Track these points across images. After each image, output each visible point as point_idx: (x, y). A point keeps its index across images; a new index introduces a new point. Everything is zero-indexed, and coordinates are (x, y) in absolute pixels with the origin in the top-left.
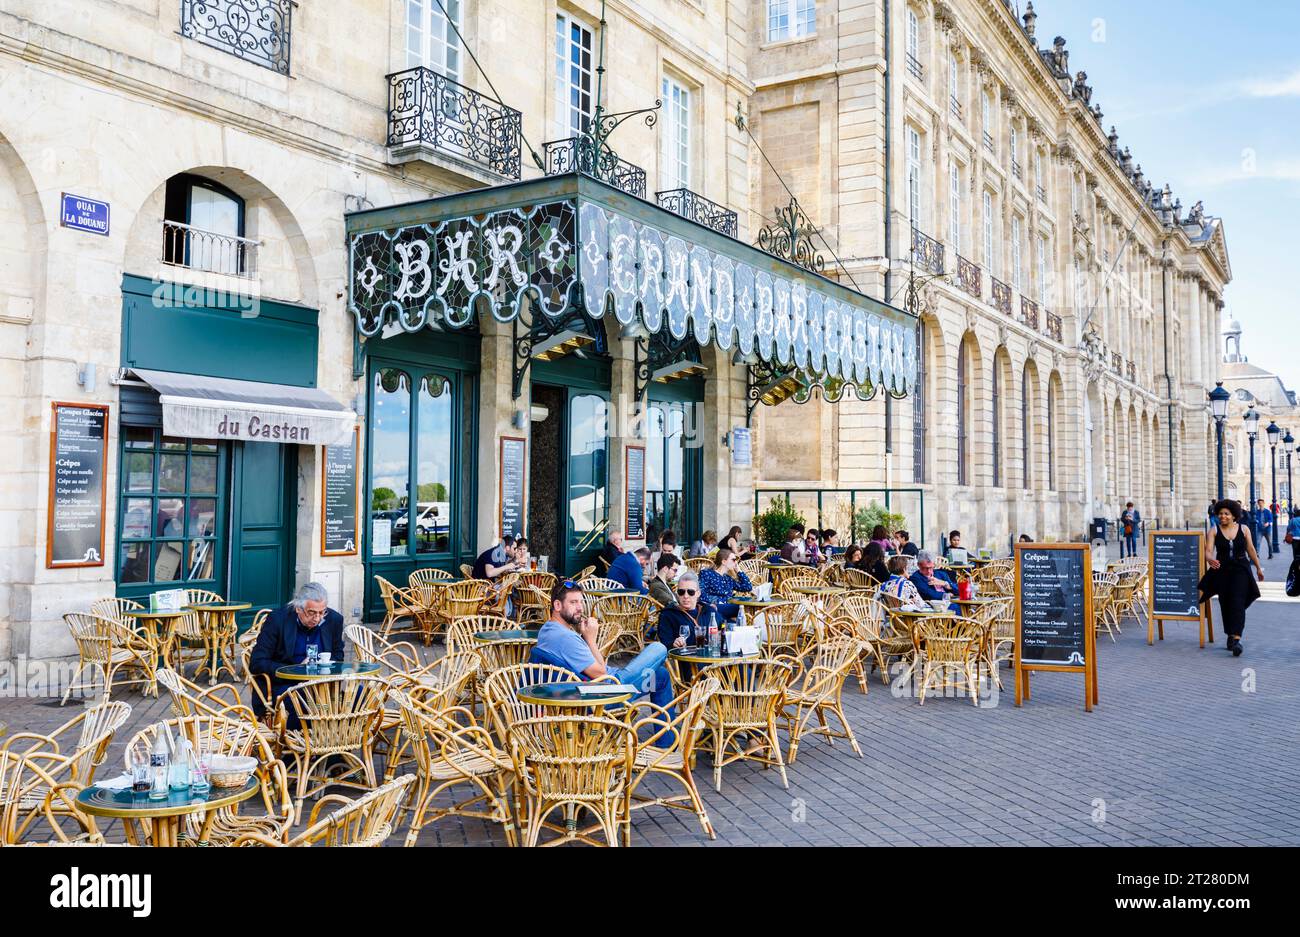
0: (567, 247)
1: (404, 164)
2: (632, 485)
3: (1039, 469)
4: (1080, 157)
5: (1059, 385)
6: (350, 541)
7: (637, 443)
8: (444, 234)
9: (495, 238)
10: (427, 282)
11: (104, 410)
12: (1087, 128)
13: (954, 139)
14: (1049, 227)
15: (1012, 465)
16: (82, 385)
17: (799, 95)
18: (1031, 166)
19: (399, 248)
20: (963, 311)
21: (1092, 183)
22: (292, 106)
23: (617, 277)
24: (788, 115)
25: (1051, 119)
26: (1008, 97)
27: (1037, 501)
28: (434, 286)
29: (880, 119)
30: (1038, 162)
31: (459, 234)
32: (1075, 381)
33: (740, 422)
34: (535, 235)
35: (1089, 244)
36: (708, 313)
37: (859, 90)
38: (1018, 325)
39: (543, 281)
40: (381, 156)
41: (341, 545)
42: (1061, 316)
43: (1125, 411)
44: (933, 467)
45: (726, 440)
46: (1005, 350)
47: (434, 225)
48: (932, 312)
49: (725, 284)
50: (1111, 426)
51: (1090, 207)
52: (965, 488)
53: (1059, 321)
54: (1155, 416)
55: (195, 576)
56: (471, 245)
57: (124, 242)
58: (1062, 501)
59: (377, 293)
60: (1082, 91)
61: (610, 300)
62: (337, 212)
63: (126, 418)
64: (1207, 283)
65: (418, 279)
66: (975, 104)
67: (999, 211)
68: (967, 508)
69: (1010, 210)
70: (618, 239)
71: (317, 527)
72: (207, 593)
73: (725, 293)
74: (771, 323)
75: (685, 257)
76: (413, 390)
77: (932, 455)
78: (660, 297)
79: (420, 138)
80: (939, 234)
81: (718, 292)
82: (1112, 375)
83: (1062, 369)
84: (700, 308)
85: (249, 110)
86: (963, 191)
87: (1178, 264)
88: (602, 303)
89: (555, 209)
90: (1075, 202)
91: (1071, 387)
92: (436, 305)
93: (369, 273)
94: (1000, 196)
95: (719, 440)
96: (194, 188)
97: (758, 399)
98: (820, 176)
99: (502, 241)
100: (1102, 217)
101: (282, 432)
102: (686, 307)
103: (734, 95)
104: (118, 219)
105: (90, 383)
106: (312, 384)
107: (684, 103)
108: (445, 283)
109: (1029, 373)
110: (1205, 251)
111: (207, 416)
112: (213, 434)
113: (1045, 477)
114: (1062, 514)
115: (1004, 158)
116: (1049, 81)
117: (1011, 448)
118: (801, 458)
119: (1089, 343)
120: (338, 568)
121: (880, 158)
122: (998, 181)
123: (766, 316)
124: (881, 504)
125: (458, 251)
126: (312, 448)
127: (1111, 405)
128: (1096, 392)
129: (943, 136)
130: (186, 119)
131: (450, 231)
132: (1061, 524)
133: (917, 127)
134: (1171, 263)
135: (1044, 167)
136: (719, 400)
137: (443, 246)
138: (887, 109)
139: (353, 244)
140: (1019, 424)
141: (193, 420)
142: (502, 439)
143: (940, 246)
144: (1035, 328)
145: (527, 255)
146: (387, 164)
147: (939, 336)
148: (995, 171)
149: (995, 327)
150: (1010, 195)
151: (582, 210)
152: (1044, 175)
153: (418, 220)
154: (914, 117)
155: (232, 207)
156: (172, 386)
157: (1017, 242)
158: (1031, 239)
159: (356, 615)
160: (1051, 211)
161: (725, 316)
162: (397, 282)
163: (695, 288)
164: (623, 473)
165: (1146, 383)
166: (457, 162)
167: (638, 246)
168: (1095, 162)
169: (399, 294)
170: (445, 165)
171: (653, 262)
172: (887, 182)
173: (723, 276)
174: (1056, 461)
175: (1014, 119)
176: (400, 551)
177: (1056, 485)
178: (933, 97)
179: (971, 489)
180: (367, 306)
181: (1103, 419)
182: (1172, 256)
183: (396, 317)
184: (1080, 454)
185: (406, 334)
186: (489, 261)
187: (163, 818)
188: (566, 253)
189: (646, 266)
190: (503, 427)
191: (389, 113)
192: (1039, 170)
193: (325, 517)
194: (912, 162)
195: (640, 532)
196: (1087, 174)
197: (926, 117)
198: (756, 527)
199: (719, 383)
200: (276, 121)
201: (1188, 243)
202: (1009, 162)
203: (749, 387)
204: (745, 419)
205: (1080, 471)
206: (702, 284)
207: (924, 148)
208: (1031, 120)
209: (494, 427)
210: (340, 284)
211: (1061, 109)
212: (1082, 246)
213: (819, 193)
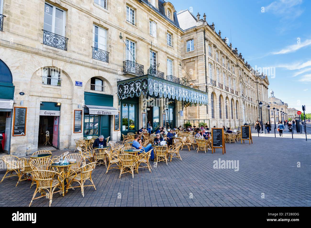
0: (147, 85)
1: (126, 74)
2: (163, 120)
3: (235, 116)
4: (240, 66)
5: (238, 102)
6: (118, 129)
7: (164, 113)
8: (130, 84)
9: (137, 84)
10: (128, 91)
11: (82, 111)
12: (241, 62)
13: (218, 65)
14: (235, 77)
15: (230, 115)
16: (78, 107)
17: (192, 60)
18: (232, 68)
19: (124, 86)
20: (220, 91)
21: (243, 70)
22: (109, 67)
23: (155, 89)
24: (190, 63)
25: (235, 61)
26: (227, 58)
27: (235, 121)
28: (129, 91)
29: (204, 63)
30: (233, 67)
31: (132, 84)
32: (241, 102)
33: (181, 110)
34: (142, 84)
35: (242, 80)
36: (170, 94)
37: (201, 59)
38: (230, 93)
39: (143, 90)
40: (122, 73)
41: (117, 129)
42: (238, 91)
43: (251, 106)
44: (215, 116)
45: (179, 113)
46: (228, 97)
47: (129, 83)
48: (214, 92)
49: (173, 89)
50: (248, 109)
51: (243, 74)
52: (221, 119)
53: (237, 92)
54: (256, 107)
55: (95, 134)
56: (134, 85)
57: (84, 87)
58: (239, 121)
59: (121, 93)
60: (240, 56)
61: (154, 92)
62: (116, 81)
63: (85, 112)
64: (265, 85)
65: (127, 91)
66: (221, 59)
67: (226, 76)
68: (221, 122)
69: (228, 75)
70: (155, 84)
71: (113, 127)
72: (96, 136)
73: (173, 91)
74: (182, 95)
75: (166, 86)
76: (128, 106)
77: (215, 114)
78: (162, 92)
79: (128, 70)
80: (215, 80)
81: (172, 91)
82: (248, 100)
83: (238, 100)
84: (169, 93)
85: (102, 68)
86: (219, 73)
87: (259, 82)
88: (152, 93)
89: (145, 80)
90: (240, 73)
91: (240, 102)
92: (129, 94)
93: (120, 90)
94: (226, 73)
95: (178, 113)
96: (96, 79)
97: (184, 106)
98: (195, 72)
99: (138, 85)
100: (245, 75)
101: (107, 113)
102: (167, 93)
103: (179, 61)
104: (84, 84)
105: (79, 107)
106: (112, 106)
107: (171, 62)
108: (130, 91)
109: (232, 101)
110: (264, 80)
111: (96, 111)
112: (97, 114)
113: (236, 117)
114: (239, 123)
115: (227, 67)
116: (234, 55)
117: (229, 113)
118: (194, 115)
119: (243, 95)
120: (117, 133)
121: (204, 68)
122: (226, 71)
123: (181, 94)
124: (203, 122)
125: (132, 86)
126: (113, 115)
127: (248, 105)
128: (245, 103)
129: (215, 65)
130: (93, 70)
131: (131, 84)
132: (239, 125)
133: (211, 63)
134: (258, 82)
135: (234, 68)
136: (178, 106)
137: (130, 86)
138: (205, 61)
139: (118, 86)
140: (231, 109)
141: (94, 112)
142: (142, 113)
143: (215, 82)
144: (233, 93)
145: (141, 87)
146: (123, 74)
147: (216, 95)
148: (225, 69)
149: (226, 94)
150: (228, 73)
151: (149, 80)
152: (234, 69)
153: (127, 82)
154: (210, 62)
155: (101, 82)
156: (91, 107)
157: (229, 80)
158: (232, 80)
159: (119, 139)
160: (236, 75)
161: (174, 94)
162: (124, 91)
163: (168, 90)
164: (162, 118)
165: (254, 102)
166: (133, 73)
167: (158, 84)
168: (243, 67)
169: (124, 93)
170: (132, 74)
171: (161, 87)
172: (206, 72)
173: (173, 88)
174: (238, 114)
175: (228, 61)
176: (127, 130)
177: (238, 118)
178: (213, 59)
179: (222, 119)
180: (120, 95)
181: (246, 108)
182: (258, 81)
183: (124, 96)
184: (242, 113)
185: (125, 99)
186: (136, 88)
187: (62, 167)
188: (147, 86)
189: (160, 87)
190: (142, 111)
191: (124, 67)
192: (233, 69)
193: (115, 125)
194: (210, 69)
195: (165, 127)
196: (242, 69)
197: (212, 62)
198: (184, 126)
199: (178, 104)
200: (106, 69)
201: (261, 79)
202: (228, 68)
203: (183, 104)
204: (182, 109)
205: (242, 116)
206: (169, 90)
207: (212, 67)
208: (231, 61)
209: (141, 112)
210: (117, 92)
211: (237, 59)
212: (241, 80)
213: (195, 75)
